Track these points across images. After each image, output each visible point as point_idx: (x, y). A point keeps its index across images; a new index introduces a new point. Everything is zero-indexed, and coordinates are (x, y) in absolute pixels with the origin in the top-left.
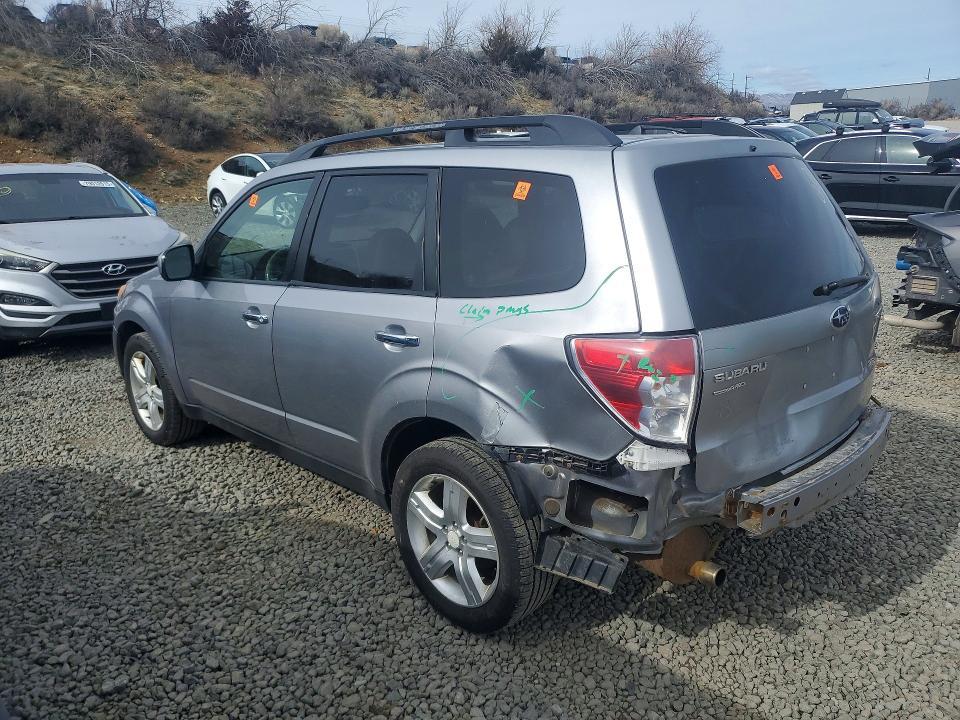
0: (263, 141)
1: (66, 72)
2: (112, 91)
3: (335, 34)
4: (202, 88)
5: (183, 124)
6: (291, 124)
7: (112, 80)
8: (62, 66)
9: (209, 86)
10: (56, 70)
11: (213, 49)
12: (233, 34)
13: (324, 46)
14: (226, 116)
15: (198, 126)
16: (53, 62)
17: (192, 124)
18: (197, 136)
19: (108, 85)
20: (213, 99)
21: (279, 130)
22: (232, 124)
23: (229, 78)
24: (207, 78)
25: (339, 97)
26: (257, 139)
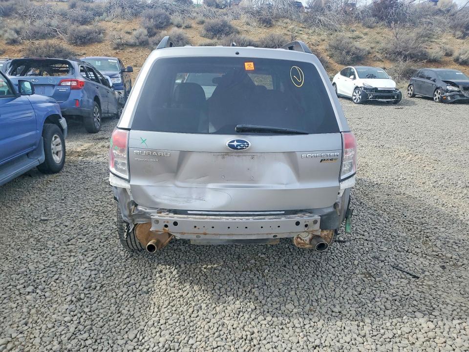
0: (383, 61)
1: (305, 30)
2: (320, 37)
3: (448, 4)
4: (362, 35)
5: (344, 53)
6: (400, 53)
7: (322, 33)
8: (304, 27)
9: (366, 34)
10: (301, 29)
11: (375, 16)
12: (386, 8)
13: (440, 10)
14: (367, 49)
15: (350, 54)
16: (301, 25)
17: (348, 53)
18: (349, 58)
19: (319, 35)
20: (364, 41)
21: (393, 56)
22: (369, 53)
23: (378, 30)
24: (367, 30)
25: (438, 38)
26: (380, 60)
